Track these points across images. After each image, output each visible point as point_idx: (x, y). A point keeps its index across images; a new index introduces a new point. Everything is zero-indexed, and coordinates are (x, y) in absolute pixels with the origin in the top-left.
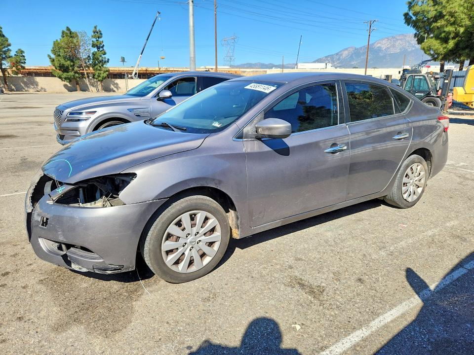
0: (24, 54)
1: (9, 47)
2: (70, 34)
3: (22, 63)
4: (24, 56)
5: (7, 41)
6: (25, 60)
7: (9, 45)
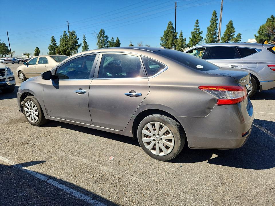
0: (241, 36)
1: (234, 33)
2: (273, 19)
3: (239, 41)
4: (241, 37)
5: (234, 29)
6: (241, 39)
7: (235, 32)
